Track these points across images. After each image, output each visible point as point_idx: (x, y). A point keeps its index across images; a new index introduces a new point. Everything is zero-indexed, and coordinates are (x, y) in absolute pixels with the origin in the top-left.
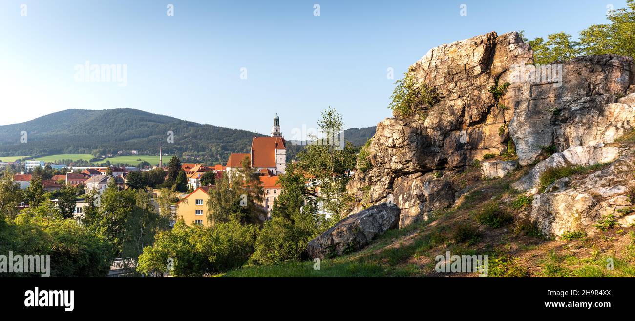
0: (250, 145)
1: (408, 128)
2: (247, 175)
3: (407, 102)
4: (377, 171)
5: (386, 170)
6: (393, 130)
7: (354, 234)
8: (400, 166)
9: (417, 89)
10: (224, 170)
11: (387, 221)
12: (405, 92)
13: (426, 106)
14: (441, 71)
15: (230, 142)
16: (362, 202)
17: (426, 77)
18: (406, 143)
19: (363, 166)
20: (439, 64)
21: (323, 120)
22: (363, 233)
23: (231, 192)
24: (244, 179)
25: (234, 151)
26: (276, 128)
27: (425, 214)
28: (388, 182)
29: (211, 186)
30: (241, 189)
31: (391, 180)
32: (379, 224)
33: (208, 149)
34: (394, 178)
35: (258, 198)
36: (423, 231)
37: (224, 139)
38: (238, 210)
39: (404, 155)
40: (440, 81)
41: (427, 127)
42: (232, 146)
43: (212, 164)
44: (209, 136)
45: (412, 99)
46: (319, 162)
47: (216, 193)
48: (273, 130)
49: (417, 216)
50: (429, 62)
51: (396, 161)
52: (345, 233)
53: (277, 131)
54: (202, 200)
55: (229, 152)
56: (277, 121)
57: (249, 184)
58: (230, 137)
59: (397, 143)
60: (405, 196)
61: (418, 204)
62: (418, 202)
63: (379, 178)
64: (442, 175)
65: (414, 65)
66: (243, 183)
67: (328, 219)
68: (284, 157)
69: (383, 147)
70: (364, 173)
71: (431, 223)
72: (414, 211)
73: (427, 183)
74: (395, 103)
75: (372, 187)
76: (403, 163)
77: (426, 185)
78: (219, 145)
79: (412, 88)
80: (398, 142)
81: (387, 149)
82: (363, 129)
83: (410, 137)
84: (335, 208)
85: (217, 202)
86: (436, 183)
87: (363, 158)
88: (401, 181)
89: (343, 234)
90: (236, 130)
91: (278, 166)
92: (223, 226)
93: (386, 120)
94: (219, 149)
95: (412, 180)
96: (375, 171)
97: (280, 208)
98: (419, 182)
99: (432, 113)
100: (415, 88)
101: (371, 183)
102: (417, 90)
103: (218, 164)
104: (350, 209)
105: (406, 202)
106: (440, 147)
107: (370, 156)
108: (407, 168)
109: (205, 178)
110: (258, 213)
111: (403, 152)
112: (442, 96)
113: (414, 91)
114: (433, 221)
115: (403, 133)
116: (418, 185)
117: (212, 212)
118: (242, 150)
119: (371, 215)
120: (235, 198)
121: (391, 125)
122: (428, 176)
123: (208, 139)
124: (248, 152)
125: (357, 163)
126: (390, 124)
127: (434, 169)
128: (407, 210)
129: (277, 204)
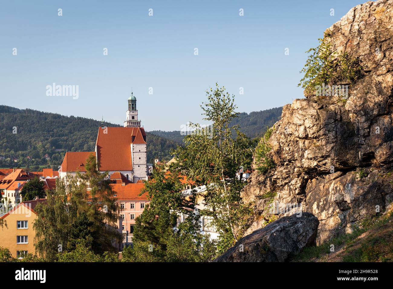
0: (94, 140)
1: (324, 112)
2: (94, 183)
3: (322, 78)
4: (284, 171)
5: (296, 170)
6: (305, 116)
7: (262, 255)
8: (314, 164)
9: (335, 60)
10: (56, 177)
11: (303, 236)
12: (320, 64)
13: (347, 83)
14: (365, 36)
15: (63, 135)
16: (264, 214)
17: (346, 44)
18: (321, 132)
19: (262, 165)
20: (363, 27)
21: (208, 102)
22: (273, 253)
23: (70, 208)
24: (89, 189)
25: (69, 148)
26: (132, 113)
27: (349, 225)
28: (299, 185)
29: (38, 201)
30: (84, 202)
31: (302, 183)
32: (294, 241)
33: (31, 146)
34: (307, 180)
35: (110, 215)
36: (352, 246)
37: (55, 130)
38: (81, 234)
39: (320, 148)
40: (364, 50)
41: (349, 111)
42: (66, 141)
43: (38, 168)
44: (33, 126)
45: (329, 73)
46: (204, 161)
47: (47, 211)
48: (128, 116)
49: (337, 229)
50: (350, 25)
51: (310, 156)
52: (251, 254)
53: (133, 118)
54: (26, 222)
55: (63, 150)
56: (133, 104)
57: (96, 196)
58: (63, 127)
59: (310, 132)
60: (321, 204)
61: (338, 213)
62: (338, 210)
63: (287, 181)
64: (368, 174)
65: (331, 28)
66: (87, 195)
67: (213, 240)
68: (144, 156)
69: (292, 138)
70: (264, 174)
71: (360, 235)
72: (332, 223)
73: (350, 184)
74: (308, 79)
75: (278, 194)
76: (319, 160)
77: (348, 187)
78: (47, 140)
79: (328, 59)
80: (312, 132)
81: (297, 141)
82: (254, 114)
83: (326, 125)
84: (223, 227)
85: (49, 224)
86: (360, 184)
87: (262, 155)
88: (316, 184)
89: (247, 256)
90: (72, 117)
91: (136, 168)
92: (67, 256)
93: (295, 102)
94: (48, 145)
95: (330, 181)
96: (282, 172)
97: (145, 228)
98: (338, 184)
99: (355, 92)
100: (333, 59)
101: (275, 187)
102: (335, 62)
103: (46, 168)
104: (246, 225)
105: (322, 211)
106: (365, 137)
107: (272, 151)
108: (324, 166)
109: (29, 190)
110: (110, 238)
111: (318, 144)
112: (367, 69)
113: (332, 62)
114: (363, 233)
115: (318, 118)
116: (338, 188)
117: (43, 237)
118: (81, 146)
119: (283, 229)
120: (76, 216)
121: (302, 108)
122: (349, 176)
123: (30, 131)
124: (90, 149)
125: (254, 161)
126: (300, 107)
127: (357, 167)
128: (323, 222)
129: (140, 222)
